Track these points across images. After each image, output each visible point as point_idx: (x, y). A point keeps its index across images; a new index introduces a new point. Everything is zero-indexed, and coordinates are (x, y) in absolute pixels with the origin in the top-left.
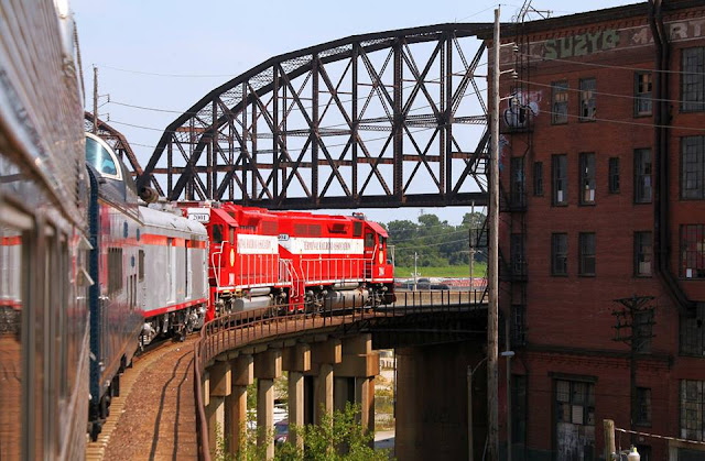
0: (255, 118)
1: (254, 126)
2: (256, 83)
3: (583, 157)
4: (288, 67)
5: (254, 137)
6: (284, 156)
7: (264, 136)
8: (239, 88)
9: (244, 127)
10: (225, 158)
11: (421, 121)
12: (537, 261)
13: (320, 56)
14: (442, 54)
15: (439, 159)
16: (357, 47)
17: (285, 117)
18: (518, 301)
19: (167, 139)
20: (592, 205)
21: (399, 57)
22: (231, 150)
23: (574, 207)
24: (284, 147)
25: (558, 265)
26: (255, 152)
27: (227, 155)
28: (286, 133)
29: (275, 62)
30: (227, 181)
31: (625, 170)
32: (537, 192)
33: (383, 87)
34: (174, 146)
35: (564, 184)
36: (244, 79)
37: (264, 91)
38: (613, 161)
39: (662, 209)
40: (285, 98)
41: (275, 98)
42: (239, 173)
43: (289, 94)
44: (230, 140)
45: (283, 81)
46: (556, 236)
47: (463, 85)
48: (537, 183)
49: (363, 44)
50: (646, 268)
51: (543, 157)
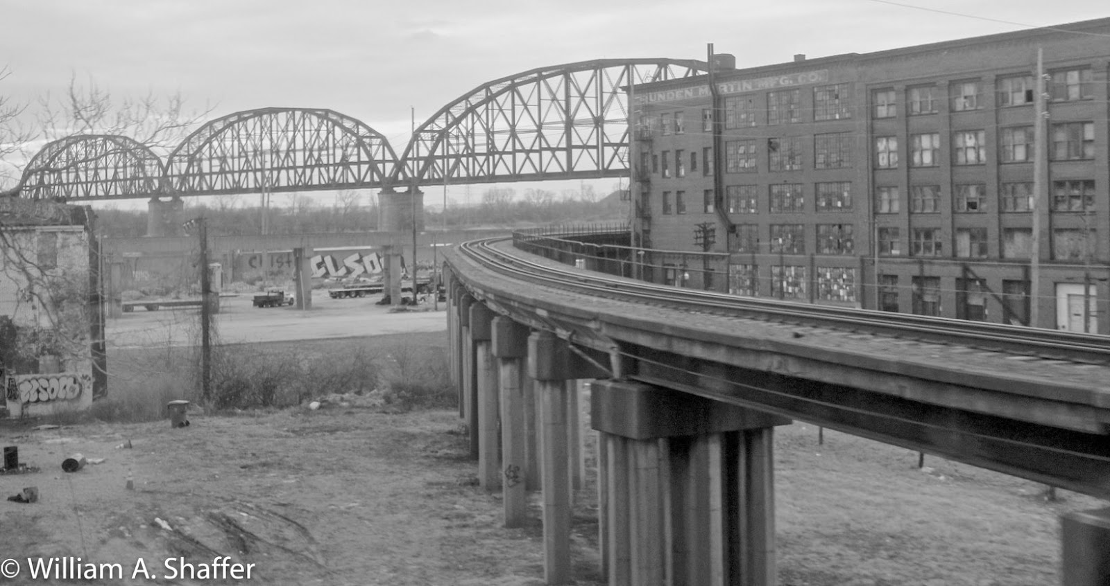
0: (473, 123)
1: (473, 128)
2: (474, 100)
3: (678, 152)
4: (494, 89)
5: (473, 135)
6: (494, 146)
7: (480, 135)
8: (463, 103)
9: (466, 128)
10: (453, 149)
11: (583, 123)
12: (656, 205)
13: (516, 81)
14: (597, 80)
15: (596, 147)
16: (540, 75)
17: (493, 123)
18: (646, 228)
19: (416, 136)
20: (684, 177)
21: (568, 80)
22: (458, 144)
23: (674, 178)
24: (493, 143)
25: (666, 209)
26: (474, 145)
27: (455, 147)
28: (493, 133)
29: (486, 86)
30: (456, 165)
31: (699, 159)
32: (655, 170)
33: (558, 101)
34: (420, 142)
35: (669, 166)
36: (466, 97)
37: (479, 104)
38: (693, 154)
39: (718, 179)
40: (493, 109)
41: (487, 109)
42: (464, 160)
43: (496, 107)
44: (457, 137)
45: (491, 98)
46: (665, 193)
47: (611, 99)
48: (655, 165)
49: (544, 73)
50: (711, 208)
51: (658, 152)
